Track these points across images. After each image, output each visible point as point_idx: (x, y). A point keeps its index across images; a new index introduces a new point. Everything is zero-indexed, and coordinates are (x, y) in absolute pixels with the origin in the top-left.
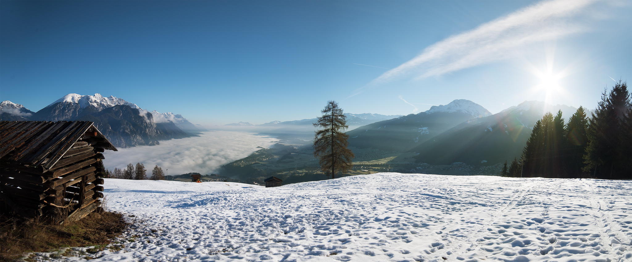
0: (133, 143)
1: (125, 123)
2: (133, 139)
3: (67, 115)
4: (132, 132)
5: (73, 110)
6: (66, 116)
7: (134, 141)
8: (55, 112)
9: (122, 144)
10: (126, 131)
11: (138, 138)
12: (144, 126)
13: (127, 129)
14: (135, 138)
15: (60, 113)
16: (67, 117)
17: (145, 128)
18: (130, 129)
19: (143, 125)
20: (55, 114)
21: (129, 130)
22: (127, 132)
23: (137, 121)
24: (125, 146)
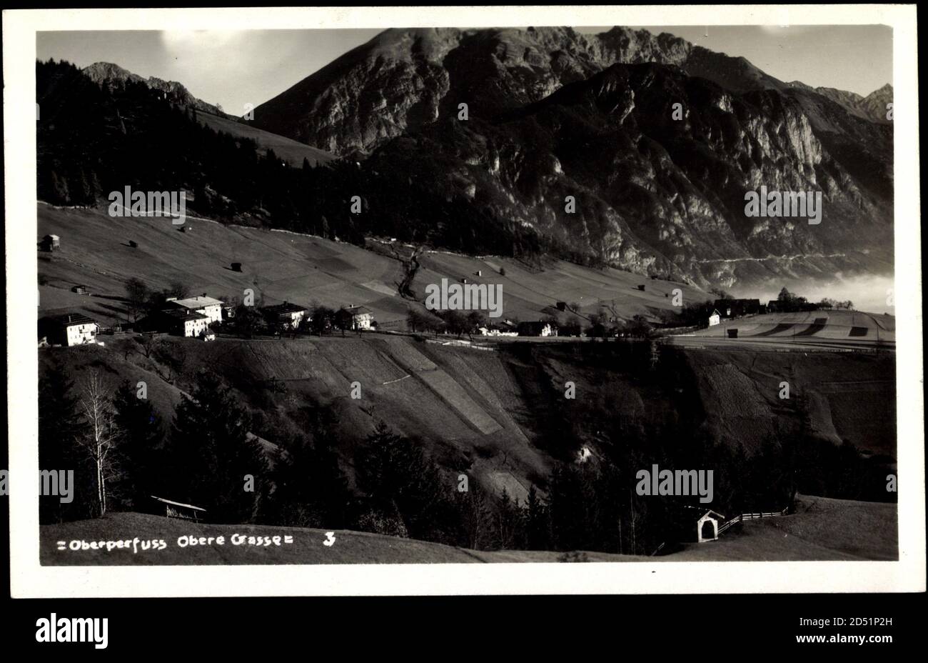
0: (666, 234)
1: (634, 146)
2: (669, 214)
3: (388, 125)
4: (666, 183)
5: (415, 99)
6: (379, 127)
7: (668, 223)
8: (325, 110)
9: (608, 236)
10: (638, 181)
11: (694, 209)
12: (744, 155)
13: (642, 172)
14: (680, 210)
15: (352, 115)
16: (384, 133)
17: (747, 169)
18: (658, 172)
19: (736, 151)
20: (327, 119)
21: (651, 175)
22: (641, 184)
23: (707, 133)
24: (624, 243)
